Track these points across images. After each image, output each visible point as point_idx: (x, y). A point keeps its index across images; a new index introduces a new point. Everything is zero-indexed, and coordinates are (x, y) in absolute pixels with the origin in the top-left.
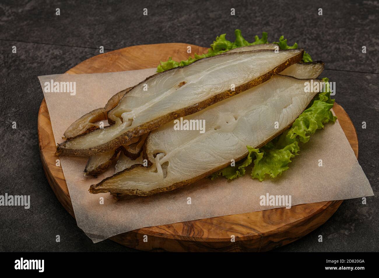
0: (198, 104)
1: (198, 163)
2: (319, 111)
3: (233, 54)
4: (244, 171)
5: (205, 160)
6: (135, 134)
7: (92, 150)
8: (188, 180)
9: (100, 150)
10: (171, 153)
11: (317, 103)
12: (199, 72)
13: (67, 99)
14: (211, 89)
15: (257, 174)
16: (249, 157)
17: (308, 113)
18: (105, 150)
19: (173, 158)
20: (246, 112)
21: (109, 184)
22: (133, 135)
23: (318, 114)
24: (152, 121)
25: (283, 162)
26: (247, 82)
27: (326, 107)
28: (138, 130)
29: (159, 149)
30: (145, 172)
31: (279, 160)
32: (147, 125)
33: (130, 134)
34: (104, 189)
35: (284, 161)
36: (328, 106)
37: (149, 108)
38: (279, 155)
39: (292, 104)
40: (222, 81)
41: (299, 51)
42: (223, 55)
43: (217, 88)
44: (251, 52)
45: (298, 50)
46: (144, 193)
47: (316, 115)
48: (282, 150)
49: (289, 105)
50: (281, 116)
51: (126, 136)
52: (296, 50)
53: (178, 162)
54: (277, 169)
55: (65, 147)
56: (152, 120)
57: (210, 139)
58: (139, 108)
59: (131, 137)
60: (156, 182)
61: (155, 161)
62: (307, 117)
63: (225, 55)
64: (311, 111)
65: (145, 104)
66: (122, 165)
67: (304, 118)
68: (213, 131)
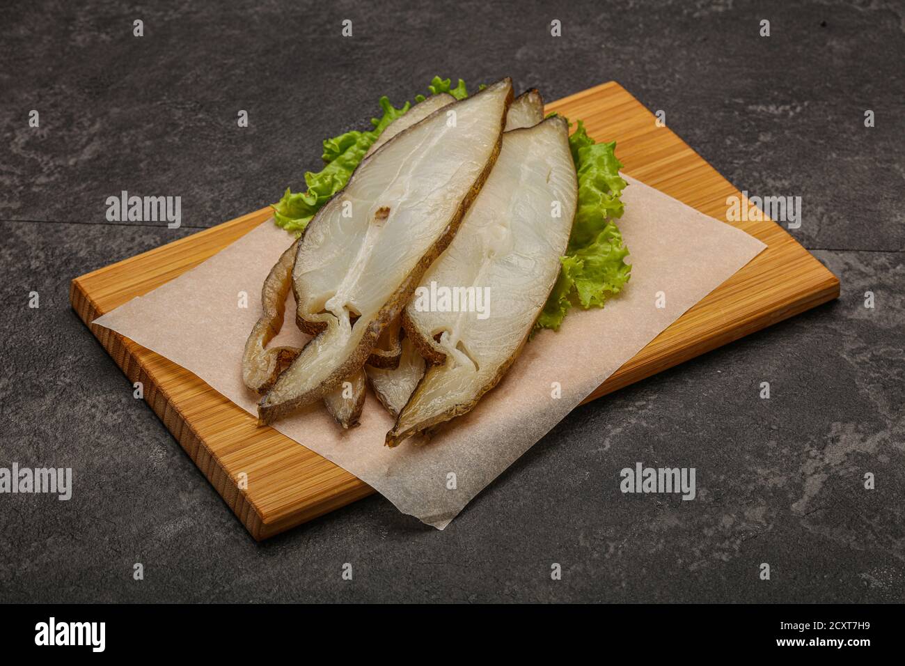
0: (449, 227)
1: (507, 321)
2: (606, 160)
3: (401, 135)
4: (569, 303)
5: (513, 312)
6: (384, 321)
7: (328, 382)
8: (514, 353)
9: (341, 377)
10: (457, 325)
11: (590, 150)
12: (387, 184)
13: (187, 334)
14: (444, 196)
15: (593, 298)
16: (569, 277)
17: (594, 171)
18: (350, 373)
19: (466, 332)
20: (511, 210)
21: (411, 419)
22: (381, 325)
23: (607, 165)
24: (401, 287)
25: (616, 261)
26: (487, 160)
27: (608, 149)
28: (387, 312)
29: (436, 327)
30: (446, 373)
31: (608, 261)
32: (396, 298)
33: (375, 326)
34: (406, 432)
35: (618, 257)
36: (610, 147)
37: (364, 273)
38: (596, 255)
39: (552, 169)
40: (449, 177)
41: (504, 82)
42: (388, 145)
43: (451, 191)
44: (428, 119)
45: (502, 83)
46: (466, 408)
47: (607, 169)
48: (596, 245)
49: (550, 173)
50: (555, 193)
51: (372, 333)
52: (499, 84)
53: (479, 334)
54: (614, 276)
55: (270, 403)
56: (399, 285)
57: (495, 276)
58: (344, 283)
59: (379, 329)
60: (471, 380)
61: (444, 348)
62: (595, 176)
63: (392, 142)
64: (590, 166)
65: (346, 273)
66: (387, 383)
67: (591, 180)
68: (489, 260)
